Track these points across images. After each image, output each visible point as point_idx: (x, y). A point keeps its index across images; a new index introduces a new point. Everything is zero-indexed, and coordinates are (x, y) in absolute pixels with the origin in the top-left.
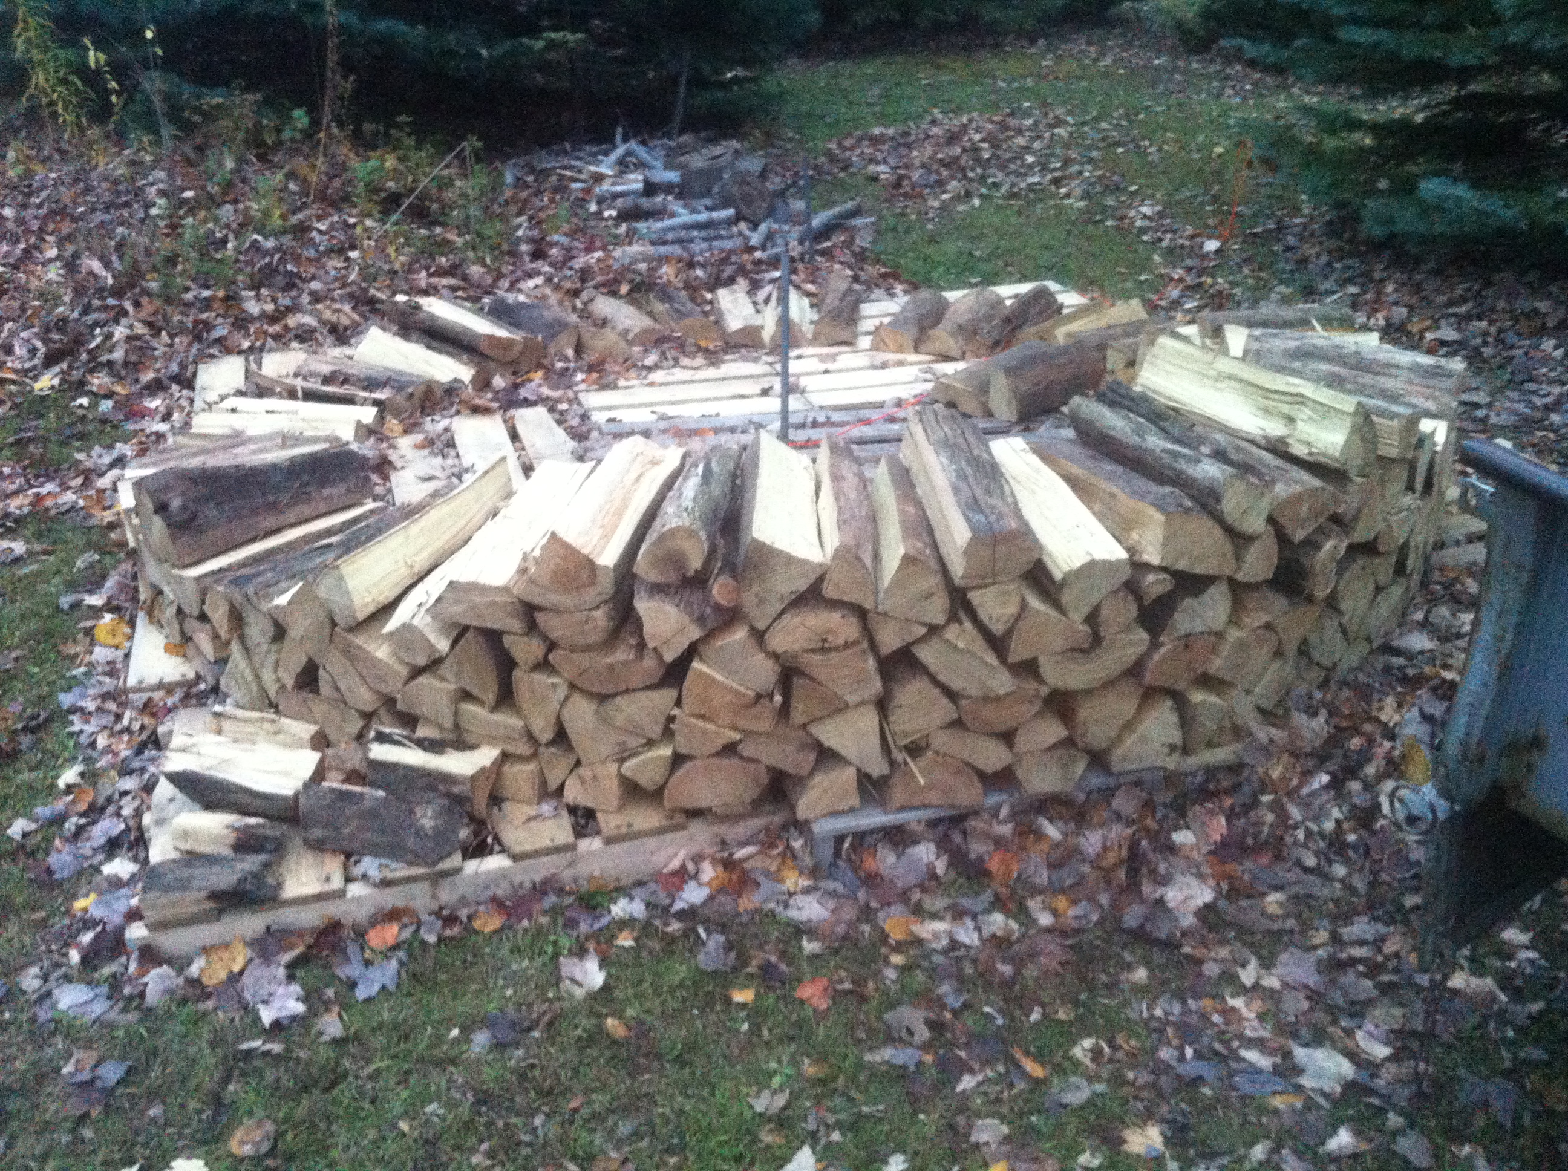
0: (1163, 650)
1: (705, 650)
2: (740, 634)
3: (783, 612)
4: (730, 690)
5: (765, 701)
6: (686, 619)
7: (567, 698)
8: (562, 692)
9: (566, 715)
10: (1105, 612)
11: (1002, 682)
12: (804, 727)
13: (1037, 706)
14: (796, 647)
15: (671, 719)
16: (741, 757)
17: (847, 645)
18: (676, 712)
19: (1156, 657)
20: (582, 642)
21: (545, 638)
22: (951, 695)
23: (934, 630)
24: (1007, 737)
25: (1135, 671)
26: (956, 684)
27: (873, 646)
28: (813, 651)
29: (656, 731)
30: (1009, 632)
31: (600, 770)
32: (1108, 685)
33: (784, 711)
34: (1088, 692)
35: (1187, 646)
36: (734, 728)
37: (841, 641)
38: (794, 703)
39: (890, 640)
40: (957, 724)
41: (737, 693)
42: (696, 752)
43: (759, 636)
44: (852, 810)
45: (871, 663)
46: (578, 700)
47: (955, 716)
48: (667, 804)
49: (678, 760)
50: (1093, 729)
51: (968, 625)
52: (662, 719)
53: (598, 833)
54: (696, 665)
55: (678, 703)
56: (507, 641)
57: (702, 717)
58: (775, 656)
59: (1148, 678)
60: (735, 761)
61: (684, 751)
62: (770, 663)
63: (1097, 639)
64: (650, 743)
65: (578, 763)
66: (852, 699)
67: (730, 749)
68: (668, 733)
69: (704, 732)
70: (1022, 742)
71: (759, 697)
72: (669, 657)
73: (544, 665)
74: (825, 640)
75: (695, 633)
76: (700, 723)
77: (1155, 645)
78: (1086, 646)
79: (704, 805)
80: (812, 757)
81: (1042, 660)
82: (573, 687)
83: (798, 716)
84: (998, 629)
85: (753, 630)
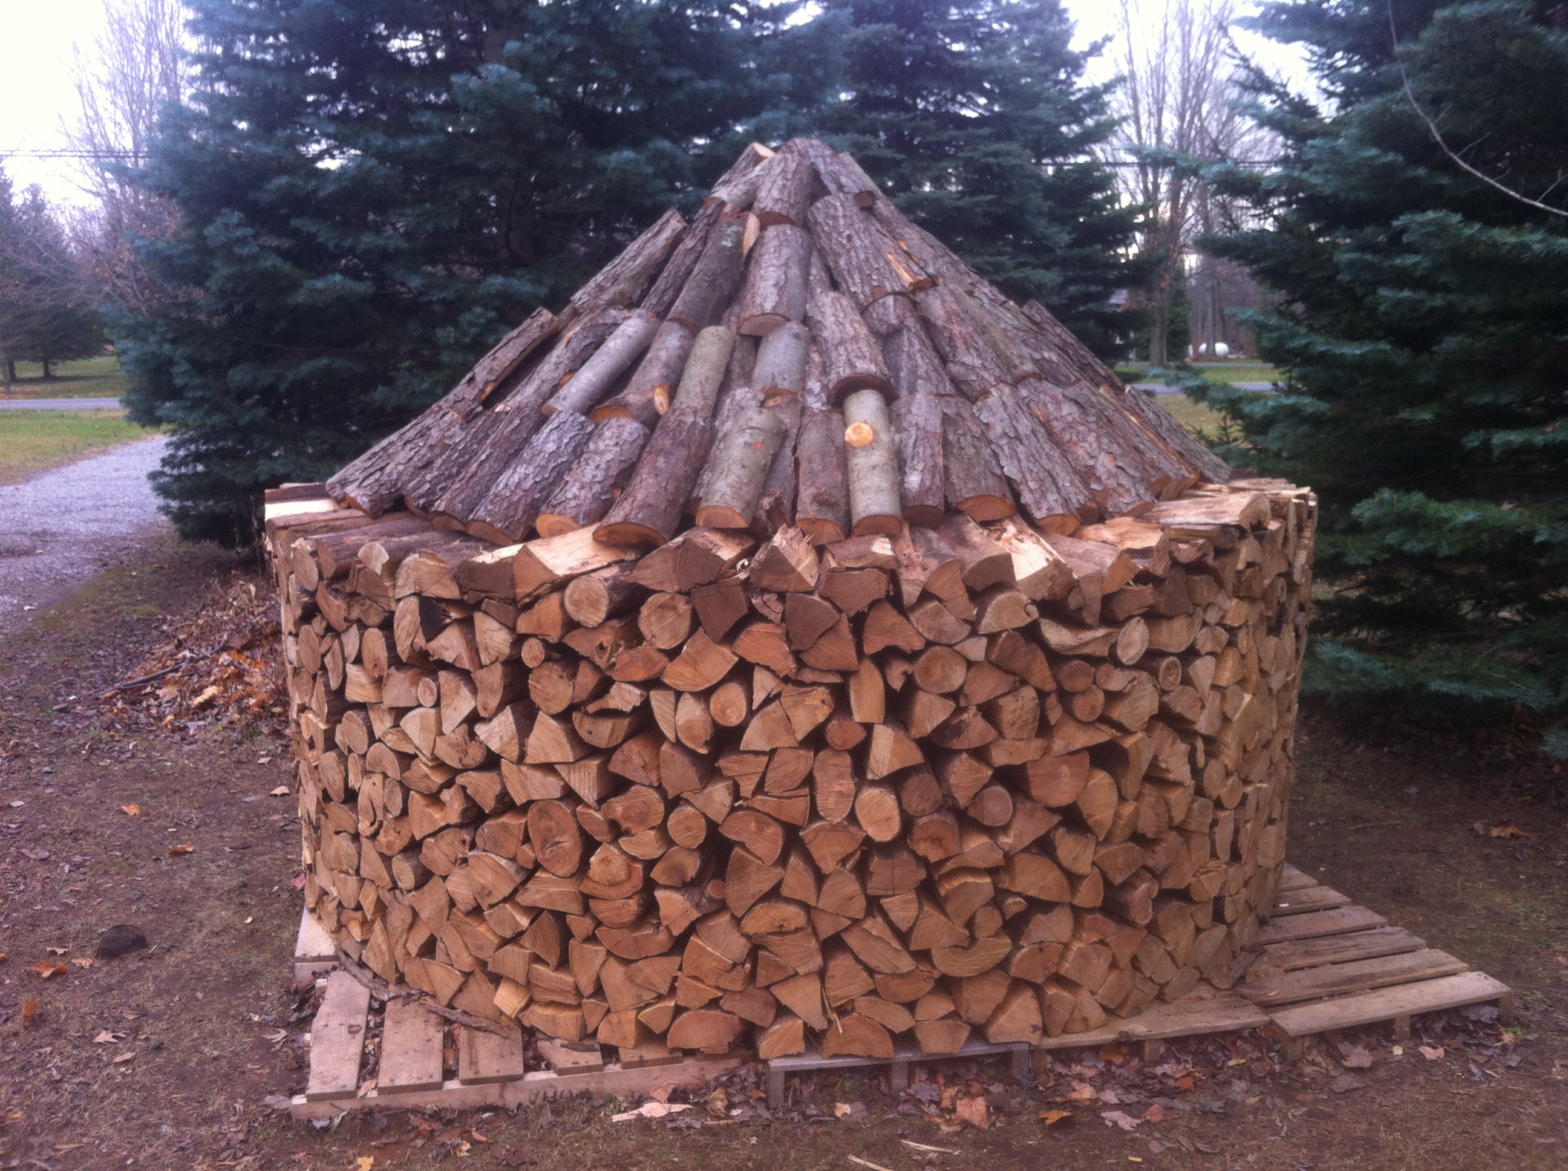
0: (1024, 951)
1: (702, 929)
2: (724, 919)
3: (754, 905)
4: (716, 958)
5: (739, 968)
6: (688, 904)
7: (605, 962)
8: (602, 955)
9: (603, 975)
10: (979, 920)
11: (906, 964)
12: (767, 988)
13: (930, 985)
14: (763, 930)
15: (675, 979)
16: (723, 1011)
17: (797, 930)
18: (679, 974)
19: (1019, 956)
20: (619, 921)
21: (594, 918)
22: (871, 971)
23: (855, 922)
24: (911, 1006)
25: (1003, 964)
26: (873, 963)
27: (815, 934)
28: (774, 934)
29: (664, 989)
30: (911, 929)
31: (623, 1016)
32: (983, 975)
33: (752, 976)
34: (970, 979)
35: (1041, 950)
36: (718, 988)
37: (793, 927)
38: (759, 970)
39: (827, 929)
40: (873, 992)
41: (720, 960)
42: (690, 1006)
43: (737, 921)
44: (799, 1055)
45: (814, 944)
46: (613, 963)
47: (872, 987)
48: (669, 1045)
49: (679, 1010)
50: (974, 1007)
51: (880, 920)
52: (669, 979)
53: (618, 1060)
54: (693, 938)
55: (680, 969)
56: (569, 919)
57: (696, 978)
58: (748, 937)
59: (1013, 971)
60: (718, 1012)
61: (682, 1004)
62: (743, 941)
63: (973, 939)
64: (660, 997)
65: (609, 1011)
66: (802, 970)
67: (714, 1003)
68: (673, 990)
69: (696, 989)
70: (921, 1012)
71: (735, 965)
72: (676, 932)
73: (592, 939)
74: (781, 926)
75: (695, 915)
76: (695, 983)
77: (1017, 947)
78: (965, 944)
79: (695, 1046)
80: (773, 1012)
81: (933, 952)
82: (609, 953)
83: (762, 980)
84: (904, 927)
85: (733, 916)
